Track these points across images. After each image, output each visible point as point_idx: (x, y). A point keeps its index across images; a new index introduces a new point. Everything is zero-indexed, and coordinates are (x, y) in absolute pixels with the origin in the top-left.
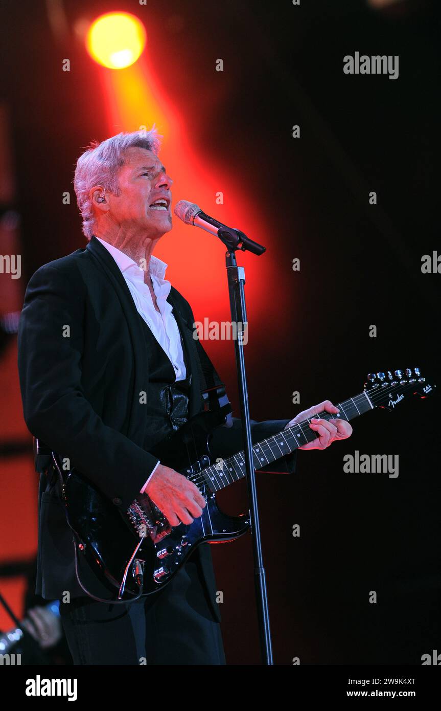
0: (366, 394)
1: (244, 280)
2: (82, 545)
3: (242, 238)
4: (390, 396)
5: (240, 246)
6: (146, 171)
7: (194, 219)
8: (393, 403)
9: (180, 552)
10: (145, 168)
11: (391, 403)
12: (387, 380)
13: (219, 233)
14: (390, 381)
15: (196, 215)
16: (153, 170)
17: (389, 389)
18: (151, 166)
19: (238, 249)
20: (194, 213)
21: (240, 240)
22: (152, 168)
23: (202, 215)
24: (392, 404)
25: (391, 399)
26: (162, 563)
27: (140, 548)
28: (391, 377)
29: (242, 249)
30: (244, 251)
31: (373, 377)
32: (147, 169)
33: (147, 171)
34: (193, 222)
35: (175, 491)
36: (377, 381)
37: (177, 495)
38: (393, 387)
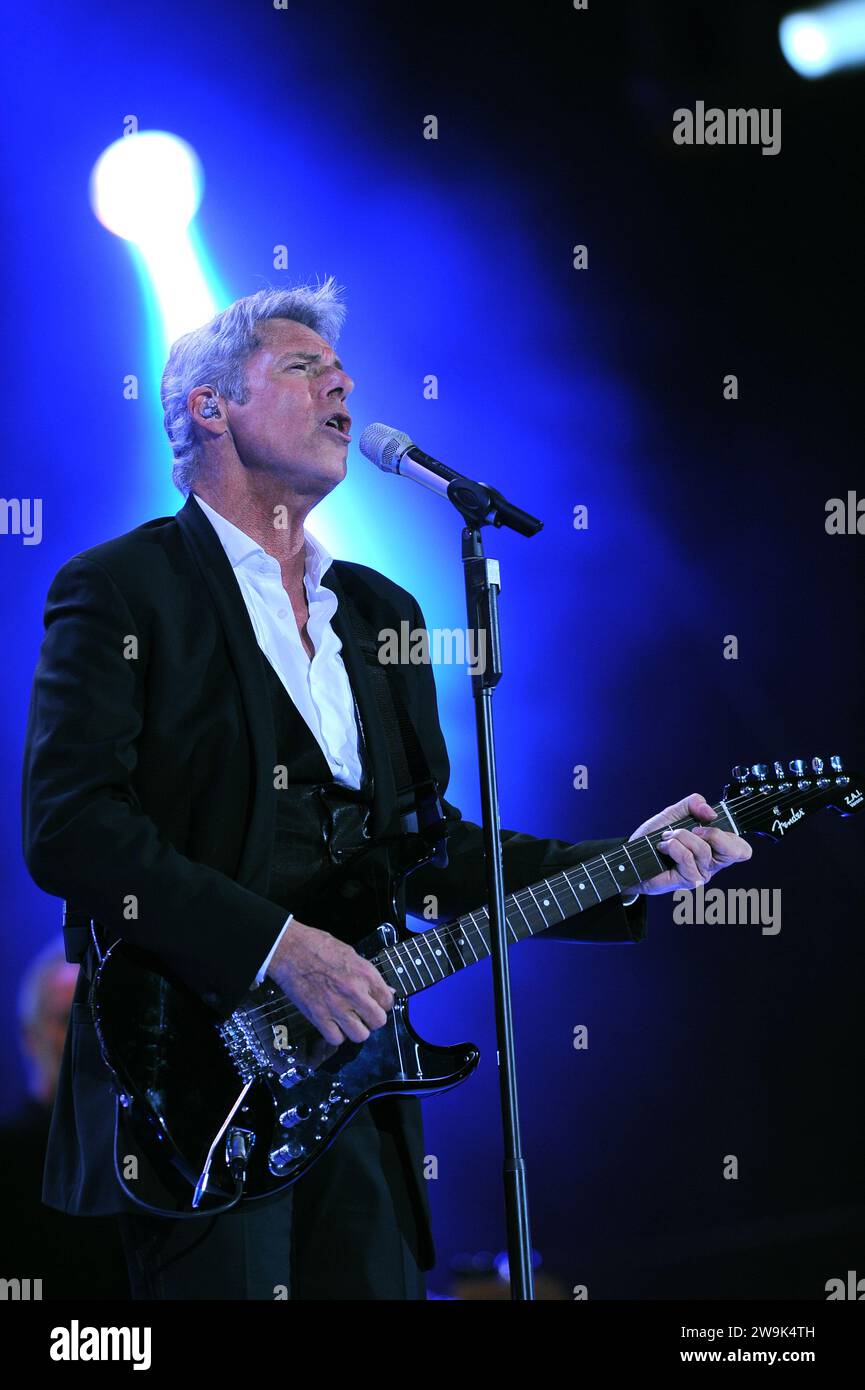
0: (725, 808)
1: (497, 585)
2: (126, 1097)
3: (497, 502)
4: (776, 811)
5: (492, 517)
6: (302, 361)
7: (399, 461)
8: (780, 825)
9: (326, 1115)
10: (300, 355)
11: (777, 825)
12: (772, 778)
13: (450, 490)
14: (778, 782)
15: (404, 453)
16: (317, 362)
17: (777, 798)
18: (314, 354)
19: (487, 523)
20: (400, 450)
21: (493, 505)
22: (314, 359)
23: (415, 454)
24: (780, 827)
25: (776, 817)
26: (286, 1136)
27: (243, 1104)
28: (782, 773)
29: (495, 525)
30: (499, 527)
31: (744, 773)
32: (306, 359)
33: (305, 361)
34: (398, 467)
35: (331, 979)
36: (753, 781)
37: (336, 987)
38: (782, 794)
